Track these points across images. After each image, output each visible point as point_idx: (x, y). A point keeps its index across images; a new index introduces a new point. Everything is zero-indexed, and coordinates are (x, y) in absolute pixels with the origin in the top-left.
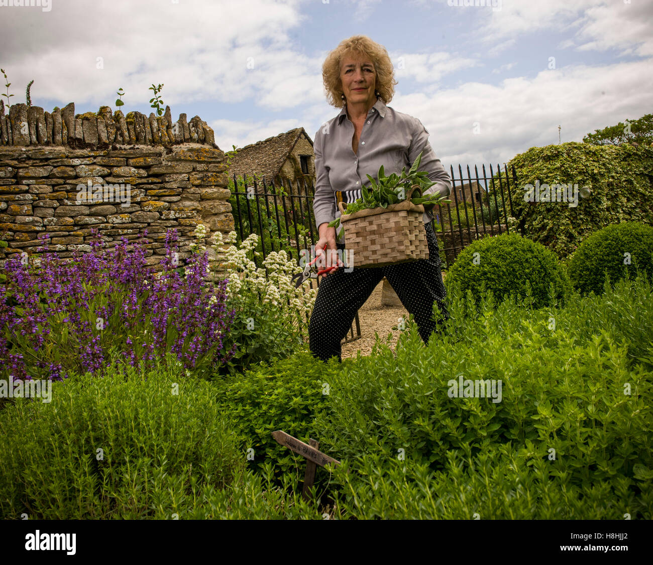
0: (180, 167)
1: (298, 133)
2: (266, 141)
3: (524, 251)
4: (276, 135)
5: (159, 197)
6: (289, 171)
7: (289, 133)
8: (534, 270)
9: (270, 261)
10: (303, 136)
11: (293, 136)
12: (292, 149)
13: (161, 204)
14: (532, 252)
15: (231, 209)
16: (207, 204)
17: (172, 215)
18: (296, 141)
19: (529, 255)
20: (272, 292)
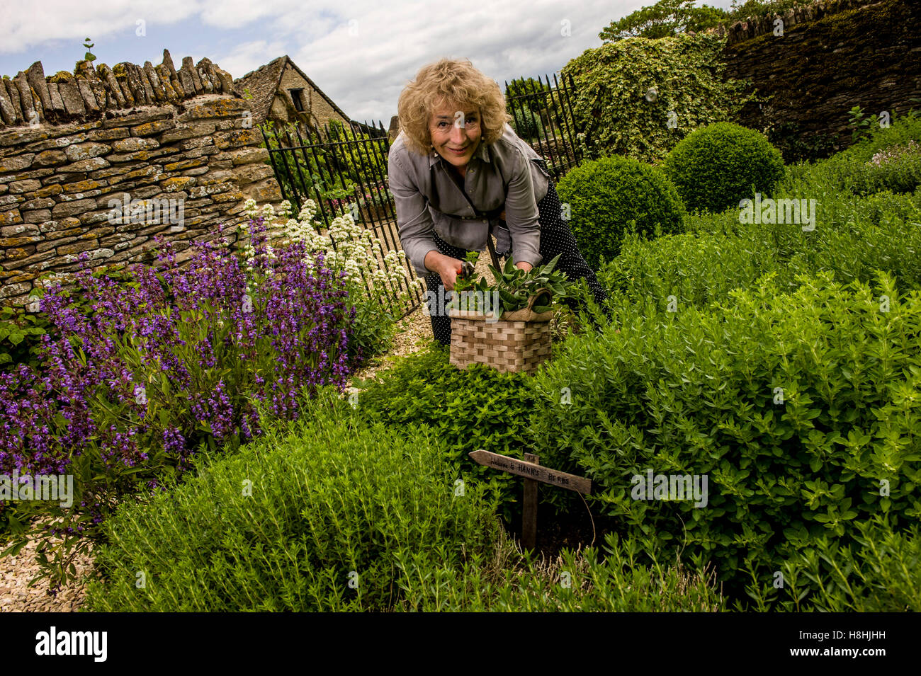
0: (200, 128)
1: (283, 63)
2: (245, 78)
3: (632, 174)
4: (256, 68)
5: (181, 171)
6: (280, 109)
7: (271, 65)
8: (647, 195)
9: (336, 229)
10: (288, 66)
11: (278, 68)
12: (279, 83)
13: (186, 180)
14: (641, 174)
15: (273, 172)
16: (242, 171)
17: (203, 191)
18: (282, 73)
19: (639, 178)
20: (351, 267)
